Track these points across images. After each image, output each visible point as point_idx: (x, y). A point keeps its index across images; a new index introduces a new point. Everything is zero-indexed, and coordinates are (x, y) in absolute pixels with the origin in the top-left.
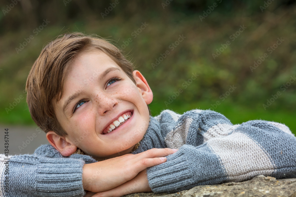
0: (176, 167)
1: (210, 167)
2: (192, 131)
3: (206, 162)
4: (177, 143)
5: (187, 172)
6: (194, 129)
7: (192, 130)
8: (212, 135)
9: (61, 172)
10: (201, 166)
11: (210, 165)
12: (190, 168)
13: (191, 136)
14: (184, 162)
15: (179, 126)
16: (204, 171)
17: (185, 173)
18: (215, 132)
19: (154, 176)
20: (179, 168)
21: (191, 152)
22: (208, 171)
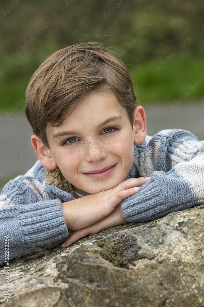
0: (148, 195)
1: (180, 192)
2: (161, 155)
3: (176, 188)
4: (147, 169)
5: (159, 199)
6: (163, 152)
7: (162, 153)
8: (179, 155)
9: (44, 220)
10: (171, 192)
11: (180, 191)
12: (162, 195)
13: (161, 160)
14: (154, 189)
15: (149, 151)
16: (175, 196)
17: (157, 200)
18: (181, 151)
19: (127, 206)
20: (151, 195)
21: (161, 178)
22: (179, 196)
